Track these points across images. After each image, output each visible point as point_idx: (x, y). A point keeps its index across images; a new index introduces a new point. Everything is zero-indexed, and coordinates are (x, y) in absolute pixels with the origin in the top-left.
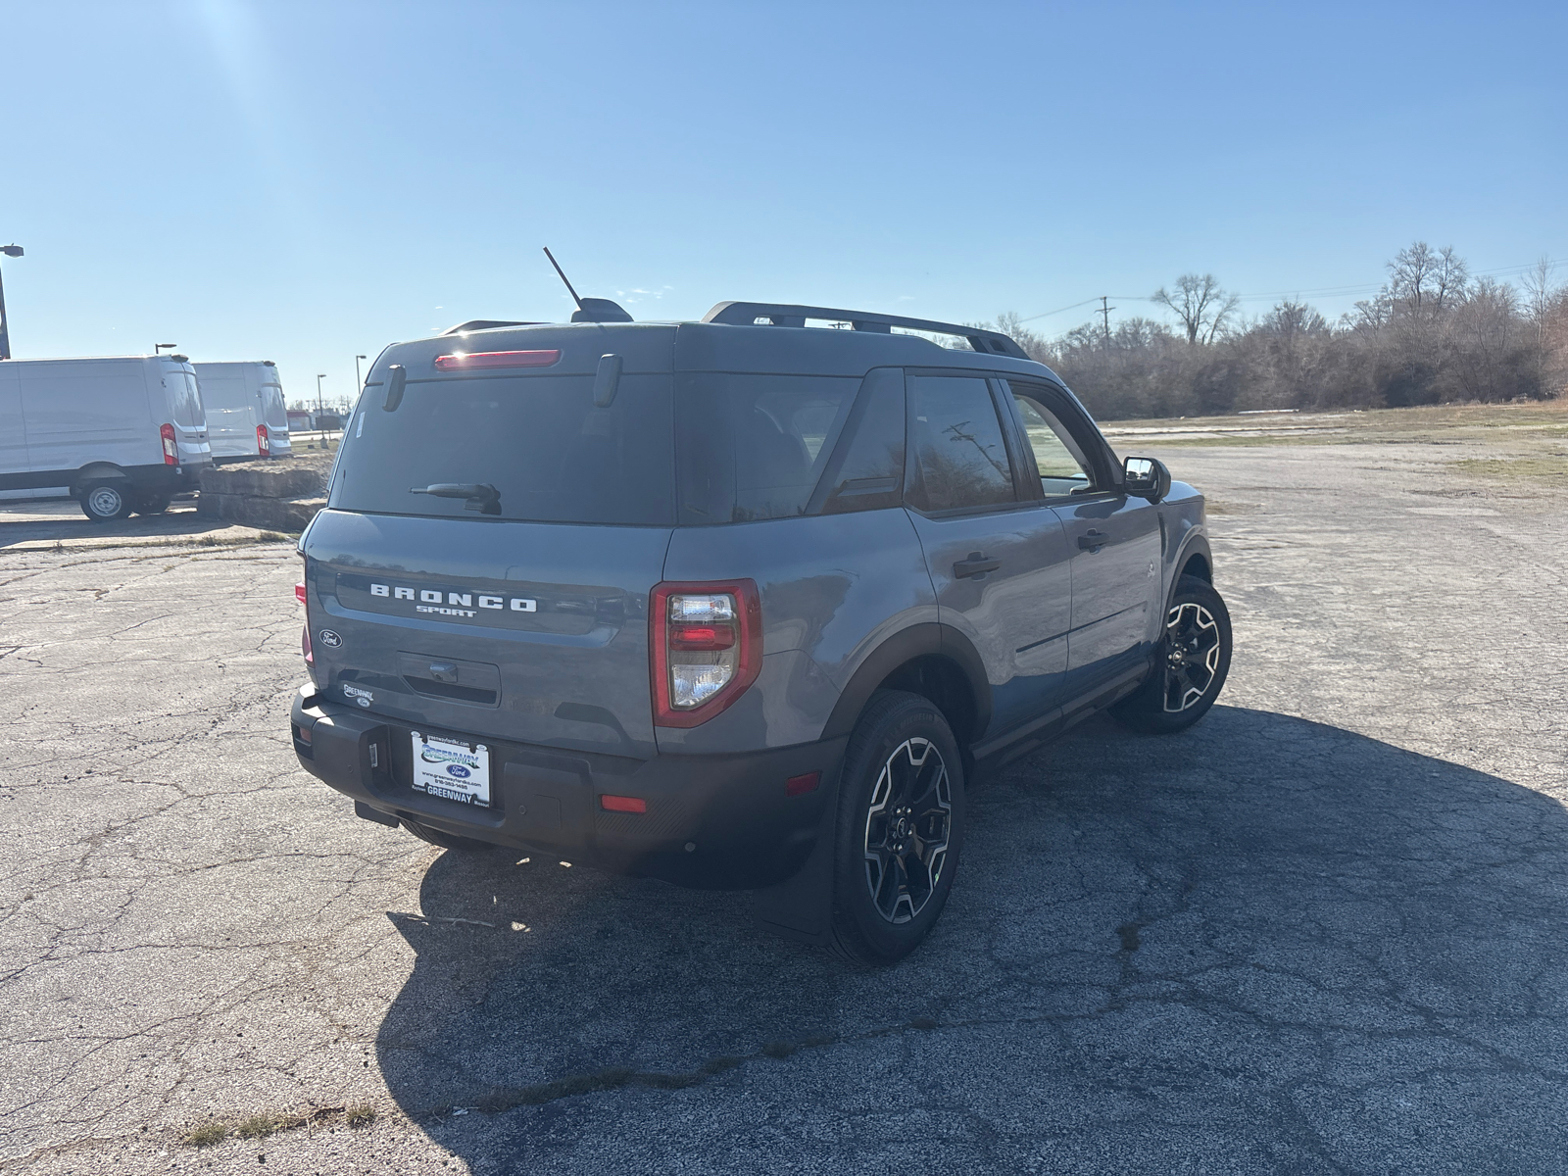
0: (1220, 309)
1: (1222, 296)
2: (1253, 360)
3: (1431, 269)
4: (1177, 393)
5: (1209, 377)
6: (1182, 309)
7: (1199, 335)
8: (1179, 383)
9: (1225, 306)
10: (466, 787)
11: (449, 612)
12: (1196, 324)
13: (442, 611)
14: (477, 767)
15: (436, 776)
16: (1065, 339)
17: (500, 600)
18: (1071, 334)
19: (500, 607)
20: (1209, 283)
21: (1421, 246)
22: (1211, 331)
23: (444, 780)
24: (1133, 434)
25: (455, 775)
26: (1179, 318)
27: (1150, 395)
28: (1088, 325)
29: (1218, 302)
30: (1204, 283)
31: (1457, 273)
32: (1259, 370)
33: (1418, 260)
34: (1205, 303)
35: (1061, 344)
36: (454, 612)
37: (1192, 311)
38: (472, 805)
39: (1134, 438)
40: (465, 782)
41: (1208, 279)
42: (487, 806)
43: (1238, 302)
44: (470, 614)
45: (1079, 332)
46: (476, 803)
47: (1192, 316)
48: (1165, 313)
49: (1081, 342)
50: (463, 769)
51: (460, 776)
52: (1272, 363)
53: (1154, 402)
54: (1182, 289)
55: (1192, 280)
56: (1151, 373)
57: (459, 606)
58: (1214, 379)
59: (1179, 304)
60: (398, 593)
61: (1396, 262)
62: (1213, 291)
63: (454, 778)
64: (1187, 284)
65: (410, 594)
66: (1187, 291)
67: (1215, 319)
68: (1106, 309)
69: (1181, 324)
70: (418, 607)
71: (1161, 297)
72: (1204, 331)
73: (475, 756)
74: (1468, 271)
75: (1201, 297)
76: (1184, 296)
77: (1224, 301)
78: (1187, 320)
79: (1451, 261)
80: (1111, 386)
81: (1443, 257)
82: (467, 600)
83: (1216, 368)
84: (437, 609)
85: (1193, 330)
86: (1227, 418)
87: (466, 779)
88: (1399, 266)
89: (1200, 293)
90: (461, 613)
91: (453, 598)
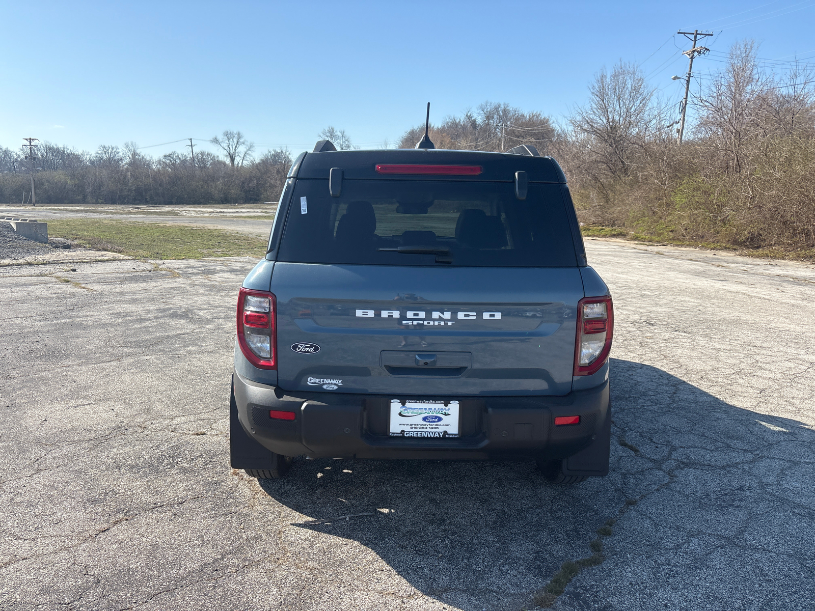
0: (245, 150)
1: (246, 143)
2: (269, 177)
3: (337, 140)
4: (233, 191)
5: (248, 185)
6: (226, 148)
7: (236, 162)
8: (233, 186)
9: (248, 148)
10: (438, 428)
11: (432, 323)
12: (234, 156)
13: (425, 323)
14: (449, 415)
15: (411, 425)
16: (162, 159)
17: (475, 314)
18: (165, 156)
19: (475, 318)
20: (239, 137)
21: (332, 129)
22: (241, 161)
23: (418, 426)
24: (223, 212)
25: (429, 422)
26: (225, 153)
27: (219, 192)
28: (174, 153)
29: (244, 146)
30: (236, 135)
31: (347, 143)
32: (272, 182)
33: (331, 135)
34: (238, 146)
35: (159, 162)
36: (436, 323)
37: (231, 149)
38: (445, 438)
39: (225, 214)
40: (437, 425)
41: (239, 134)
42: (457, 436)
43: (254, 147)
44: (450, 323)
45: (169, 156)
46: (447, 436)
47: (232, 152)
48: (218, 150)
49: (171, 161)
50: (436, 417)
51: (434, 422)
52: (278, 179)
53: (222, 196)
54: (226, 138)
55: (231, 134)
56: (218, 180)
57: (440, 319)
58: (250, 185)
59: (225, 145)
60: (385, 314)
61: (322, 135)
62: (241, 140)
63: (428, 423)
64: (228, 135)
65: (396, 314)
66: (229, 139)
67: (243, 154)
68: (192, 145)
69: (226, 156)
70: (403, 322)
71: (216, 141)
72: (238, 160)
73: (447, 408)
74: (351, 142)
75: (236, 143)
76: (227, 142)
77: (247, 145)
78: (230, 154)
79: (345, 137)
80: (197, 186)
81: (341, 135)
82: (447, 315)
83: (251, 180)
84: (421, 322)
85: (232, 159)
86: (259, 205)
87: (438, 423)
88: (323, 137)
89: (235, 140)
90: (442, 323)
91: (436, 315)
